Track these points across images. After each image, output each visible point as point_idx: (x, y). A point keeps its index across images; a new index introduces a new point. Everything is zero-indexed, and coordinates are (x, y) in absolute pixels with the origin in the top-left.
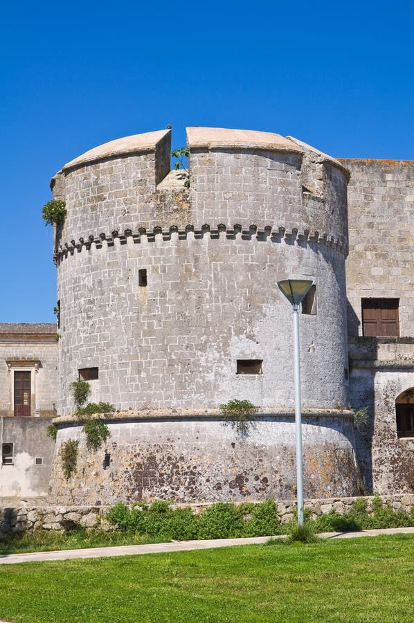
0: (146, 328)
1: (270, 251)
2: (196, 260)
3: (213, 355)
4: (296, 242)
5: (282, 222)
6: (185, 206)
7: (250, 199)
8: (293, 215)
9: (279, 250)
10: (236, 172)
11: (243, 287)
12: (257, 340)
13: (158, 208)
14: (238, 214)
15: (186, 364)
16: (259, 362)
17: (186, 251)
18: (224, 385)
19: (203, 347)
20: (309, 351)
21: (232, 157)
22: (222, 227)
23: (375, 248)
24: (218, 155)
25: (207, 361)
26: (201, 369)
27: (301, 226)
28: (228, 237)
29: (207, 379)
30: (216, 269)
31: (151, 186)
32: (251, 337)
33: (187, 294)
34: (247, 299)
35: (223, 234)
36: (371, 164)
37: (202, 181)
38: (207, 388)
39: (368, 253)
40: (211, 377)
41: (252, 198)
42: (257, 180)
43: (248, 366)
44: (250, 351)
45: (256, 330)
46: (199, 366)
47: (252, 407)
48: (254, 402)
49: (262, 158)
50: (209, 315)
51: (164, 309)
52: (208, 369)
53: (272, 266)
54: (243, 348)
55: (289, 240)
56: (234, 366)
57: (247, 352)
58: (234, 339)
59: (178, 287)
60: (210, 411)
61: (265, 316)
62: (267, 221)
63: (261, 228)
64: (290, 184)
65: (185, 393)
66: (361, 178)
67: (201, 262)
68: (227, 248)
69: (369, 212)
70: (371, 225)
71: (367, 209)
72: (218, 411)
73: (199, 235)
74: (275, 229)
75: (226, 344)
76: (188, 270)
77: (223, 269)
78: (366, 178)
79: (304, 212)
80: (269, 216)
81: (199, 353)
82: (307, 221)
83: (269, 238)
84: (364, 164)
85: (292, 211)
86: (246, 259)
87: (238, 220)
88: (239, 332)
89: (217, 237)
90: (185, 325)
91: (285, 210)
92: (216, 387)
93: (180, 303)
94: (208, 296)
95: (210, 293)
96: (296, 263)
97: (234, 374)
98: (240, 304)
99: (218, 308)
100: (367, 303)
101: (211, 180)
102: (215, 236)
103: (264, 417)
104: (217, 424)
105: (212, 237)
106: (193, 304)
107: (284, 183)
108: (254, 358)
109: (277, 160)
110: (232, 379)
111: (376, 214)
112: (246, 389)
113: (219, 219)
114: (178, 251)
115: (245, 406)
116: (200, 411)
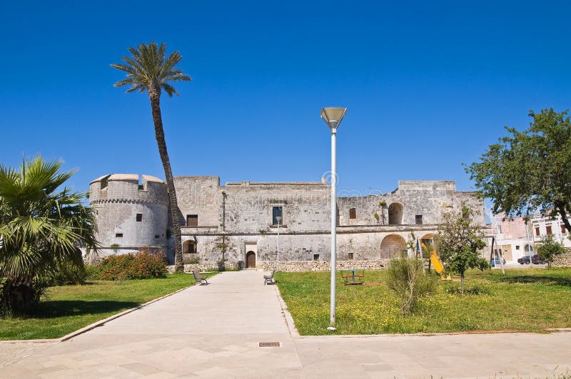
1: (128, 206)
2: (108, 208)
3: (110, 232)
4: (136, 203)
5: (131, 198)
6: (106, 195)
7: (122, 193)
9: (130, 205)
11: (119, 215)
12: (122, 228)
13: (100, 195)
16: (123, 234)
18: (113, 240)
19: (108, 230)
20: (138, 231)
22: (114, 200)
23: (191, 201)
24: (114, 182)
25: (109, 234)
26: (107, 236)
27: (137, 199)
28: (116, 202)
29: (108, 238)
30: (112, 210)
31: (100, 189)
32: (120, 228)
34: (120, 218)
36: (192, 178)
37: (110, 188)
38: (108, 241)
39: (189, 202)
40: (110, 238)
42: (124, 188)
43: (119, 235)
44: (120, 231)
45: (121, 226)
47: (119, 245)
49: (125, 182)
50: (110, 222)
52: (109, 236)
53: (128, 209)
54: (117, 231)
55: (133, 203)
56: (115, 235)
58: (116, 228)
60: (108, 247)
61: (124, 222)
63: (124, 200)
64: (134, 188)
66: (189, 182)
68: (115, 205)
72: (110, 247)
73: (109, 202)
74: (128, 200)
75: (113, 230)
76: (106, 211)
77: (114, 210)
79: (138, 195)
80: (126, 197)
81: (107, 232)
82: (139, 197)
83: (127, 202)
84: (190, 177)
85: (134, 195)
86: (120, 208)
87: (118, 198)
88: (117, 226)
90: (104, 225)
91: (132, 195)
92: (110, 240)
94: (110, 217)
96: (135, 208)
97: (115, 237)
98: (118, 219)
99: (112, 221)
100: (188, 216)
101: (112, 188)
102: (113, 202)
103: (121, 248)
104: (110, 250)
106: (107, 219)
107: (132, 188)
108: (121, 233)
109: (130, 182)
112: (118, 241)
113: (113, 198)
114: (104, 206)
115: (117, 245)
116: (105, 246)
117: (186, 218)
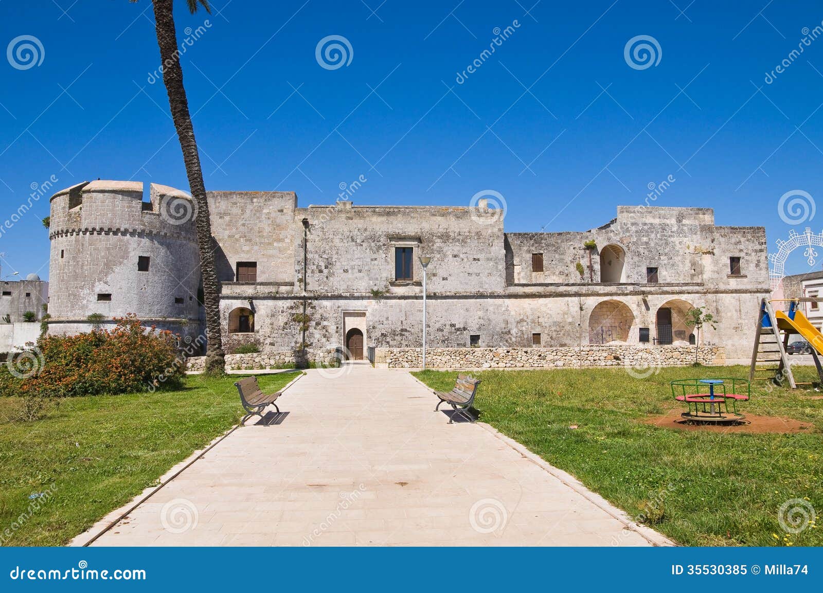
0: (62, 278)
1: (121, 241)
2: (83, 245)
3: (86, 291)
4: (136, 236)
5: (127, 226)
6: (79, 219)
7: (109, 215)
8: (134, 222)
9: (125, 239)
10: (103, 202)
11: (103, 258)
12: (109, 284)
13: (68, 220)
14: (103, 223)
15: (75, 295)
16: (111, 295)
17: (79, 241)
18: (91, 306)
19: (82, 288)
20: (142, 289)
21: (101, 195)
22: (94, 229)
23: (245, 236)
24: (95, 194)
25: (84, 294)
26: (81, 298)
27: (139, 228)
28: (98, 234)
29: (83, 303)
30: (91, 249)
31: (67, 209)
32: (106, 283)
33: (78, 262)
34: (105, 264)
35: (95, 233)
36: (246, 194)
37: (87, 207)
38: (83, 307)
39: (241, 239)
40: (85, 302)
41: (111, 214)
42: (114, 206)
43: (104, 297)
44: (105, 290)
45: (109, 279)
46: (80, 296)
47: (104, 317)
48: (104, 314)
49: (117, 195)
50: (86, 272)
51: (68, 270)
52: (84, 298)
53: (121, 248)
54: (100, 288)
55: (132, 235)
56: (96, 297)
57: (103, 290)
58: (97, 283)
59: (74, 258)
60: (82, 319)
61: (114, 272)
62: (117, 226)
63: (114, 229)
64: (133, 207)
65: (74, 310)
66: (240, 201)
67: (84, 246)
68: (97, 239)
69: (243, 218)
70: (244, 225)
71: (242, 217)
72: (85, 319)
73: (85, 233)
74: (122, 229)
75: (93, 286)
76: (79, 250)
77: (95, 249)
78: (243, 201)
79: (142, 221)
80: (119, 223)
81: (81, 290)
82: (144, 225)
83: (119, 234)
84: (242, 194)
85: (134, 220)
86: (106, 245)
87: (102, 225)
88: (100, 280)
89: (93, 234)
90: (76, 277)
91: (129, 220)
92: (87, 307)
93: (75, 266)
94: (86, 263)
95: (87, 262)
96: (135, 246)
97: (96, 301)
98: (102, 266)
99: (90, 268)
100: (239, 264)
101: (91, 206)
102: (92, 234)
103: (107, 322)
104: (86, 325)
105: (91, 234)
106: (80, 266)
107: (129, 207)
108: (107, 293)
109: (125, 196)
110: (95, 303)
111: (247, 219)
112: (102, 308)
113: (93, 225)
114: (76, 241)
115: (100, 316)
116: (77, 318)
117: (234, 268)
